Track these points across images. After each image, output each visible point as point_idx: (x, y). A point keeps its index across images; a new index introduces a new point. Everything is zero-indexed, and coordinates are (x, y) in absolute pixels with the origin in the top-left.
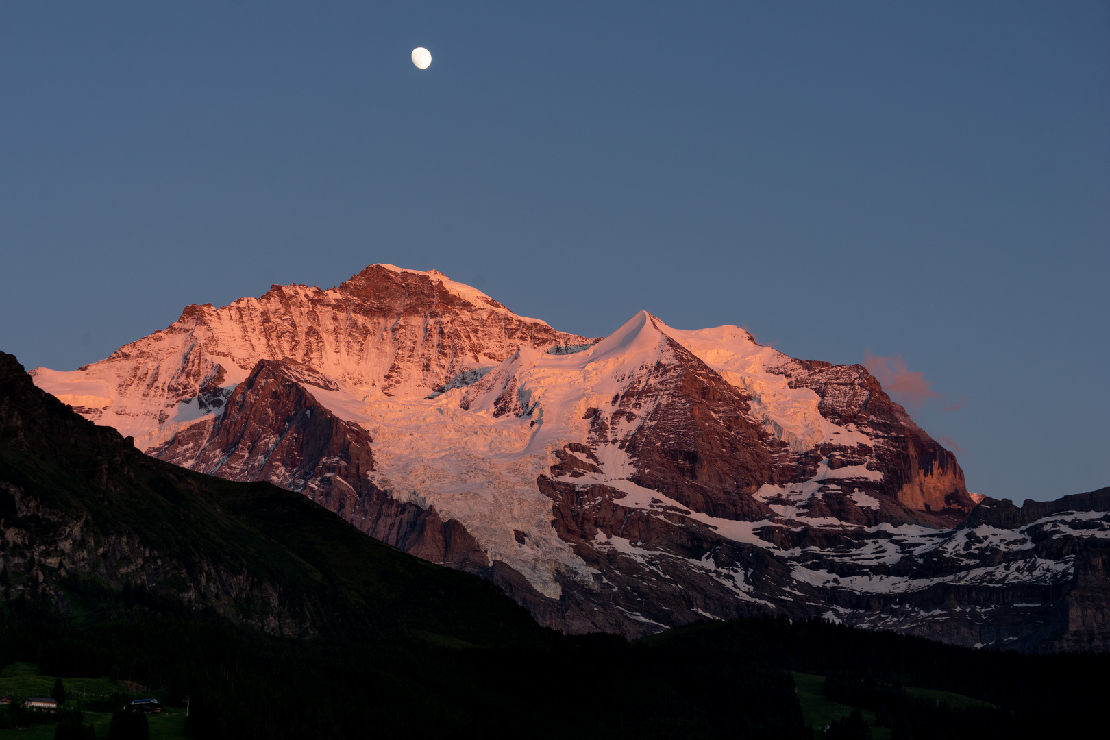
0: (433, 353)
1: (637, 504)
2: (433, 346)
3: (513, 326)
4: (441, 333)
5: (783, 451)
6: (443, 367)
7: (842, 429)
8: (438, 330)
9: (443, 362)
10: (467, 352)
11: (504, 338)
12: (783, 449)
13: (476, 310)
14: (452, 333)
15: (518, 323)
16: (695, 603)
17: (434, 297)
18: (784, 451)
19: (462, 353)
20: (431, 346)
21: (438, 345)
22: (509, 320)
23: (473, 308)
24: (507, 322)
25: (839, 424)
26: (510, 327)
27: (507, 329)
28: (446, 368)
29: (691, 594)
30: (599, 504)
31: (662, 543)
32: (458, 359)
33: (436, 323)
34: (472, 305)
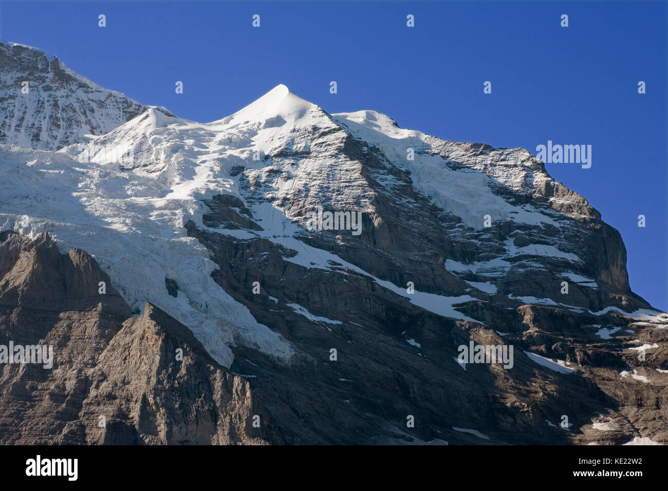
0: (45, 125)
1: (312, 264)
2: (45, 118)
3: (131, 109)
4: (56, 105)
5: (458, 227)
6: (55, 138)
7: (518, 208)
8: (52, 102)
9: (55, 133)
10: (83, 125)
11: (122, 120)
12: (458, 225)
13: (92, 92)
14: (67, 106)
15: (137, 107)
16: (412, 390)
17: (48, 72)
18: (460, 227)
19: (78, 126)
20: (42, 117)
21: (51, 117)
22: (127, 103)
23: (90, 90)
24: (126, 105)
25: (513, 204)
26: (129, 110)
27: (125, 112)
28: (59, 139)
29: (405, 377)
30: (266, 260)
31: (352, 312)
32: (72, 131)
33: (50, 96)
34: (88, 87)
